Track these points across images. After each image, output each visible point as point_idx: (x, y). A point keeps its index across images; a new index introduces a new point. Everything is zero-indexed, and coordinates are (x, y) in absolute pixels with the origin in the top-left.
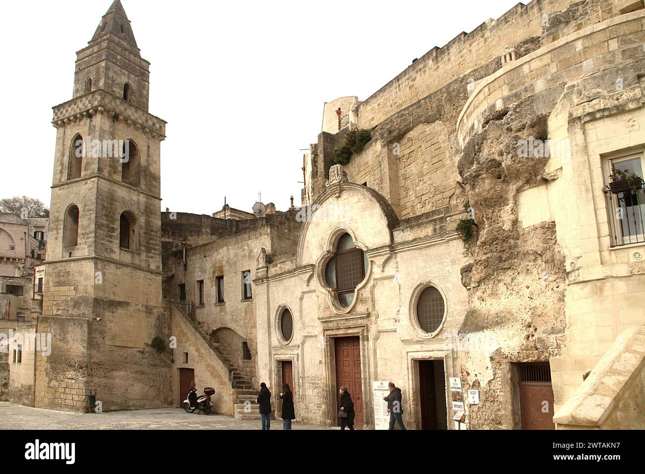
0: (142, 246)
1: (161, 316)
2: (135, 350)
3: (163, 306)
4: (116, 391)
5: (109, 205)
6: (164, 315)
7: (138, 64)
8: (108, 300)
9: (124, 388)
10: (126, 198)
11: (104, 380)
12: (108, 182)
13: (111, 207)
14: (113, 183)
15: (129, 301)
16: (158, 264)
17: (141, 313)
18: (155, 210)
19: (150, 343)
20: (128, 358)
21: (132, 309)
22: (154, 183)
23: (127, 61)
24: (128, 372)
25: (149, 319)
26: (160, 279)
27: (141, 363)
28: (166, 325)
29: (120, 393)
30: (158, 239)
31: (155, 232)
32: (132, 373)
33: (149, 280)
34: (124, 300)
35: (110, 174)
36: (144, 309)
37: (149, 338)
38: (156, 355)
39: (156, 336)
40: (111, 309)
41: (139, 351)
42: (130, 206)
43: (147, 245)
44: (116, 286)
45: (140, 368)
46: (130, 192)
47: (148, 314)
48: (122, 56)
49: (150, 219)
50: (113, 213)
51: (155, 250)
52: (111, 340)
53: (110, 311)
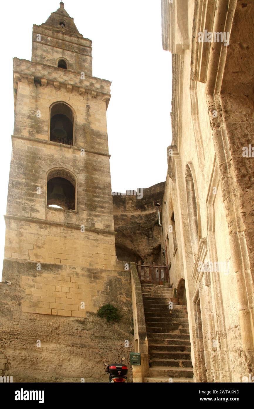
0: (83, 204)
1: (114, 281)
2: (71, 319)
3: (118, 269)
4: (43, 366)
5: (30, 164)
6: (119, 280)
7: (76, 42)
8: (27, 262)
9: (56, 363)
10: (55, 156)
11: (24, 353)
12: (29, 142)
13: (32, 166)
14: (35, 143)
15: (61, 264)
16: (107, 223)
17: (80, 277)
18: (101, 167)
19: (95, 311)
20: (60, 328)
21: (64, 273)
22: (98, 140)
23: (60, 41)
24: (62, 345)
25: (94, 284)
26: (111, 240)
27: (82, 335)
28: (122, 291)
29: (50, 368)
30: (107, 196)
31: (101, 189)
32: (67, 346)
33: (93, 241)
34: (52, 263)
35: (31, 133)
36: (86, 273)
37: (95, 305)
38: (105, 326)
39: (106, 303)
40: (31, 273)
41: (77, 321)
42: (62, 164)
43: (89, 203)
44: (39, 247)
45: (79, 341)
46: (61, 150)
47: (93, 279)
48: (54, 38)
49: (94, 176)
50: (35, 171)
51: (102, 207)
52: (30, 307)
53: (29, 275)
